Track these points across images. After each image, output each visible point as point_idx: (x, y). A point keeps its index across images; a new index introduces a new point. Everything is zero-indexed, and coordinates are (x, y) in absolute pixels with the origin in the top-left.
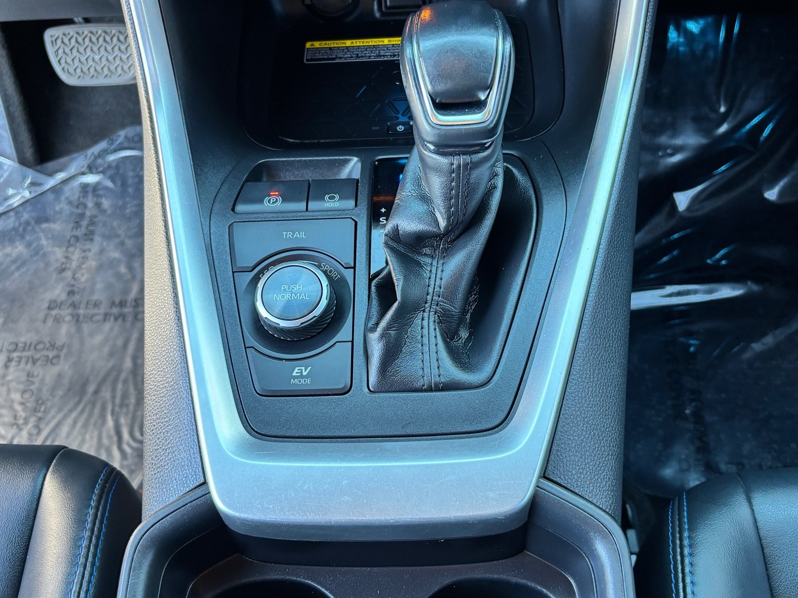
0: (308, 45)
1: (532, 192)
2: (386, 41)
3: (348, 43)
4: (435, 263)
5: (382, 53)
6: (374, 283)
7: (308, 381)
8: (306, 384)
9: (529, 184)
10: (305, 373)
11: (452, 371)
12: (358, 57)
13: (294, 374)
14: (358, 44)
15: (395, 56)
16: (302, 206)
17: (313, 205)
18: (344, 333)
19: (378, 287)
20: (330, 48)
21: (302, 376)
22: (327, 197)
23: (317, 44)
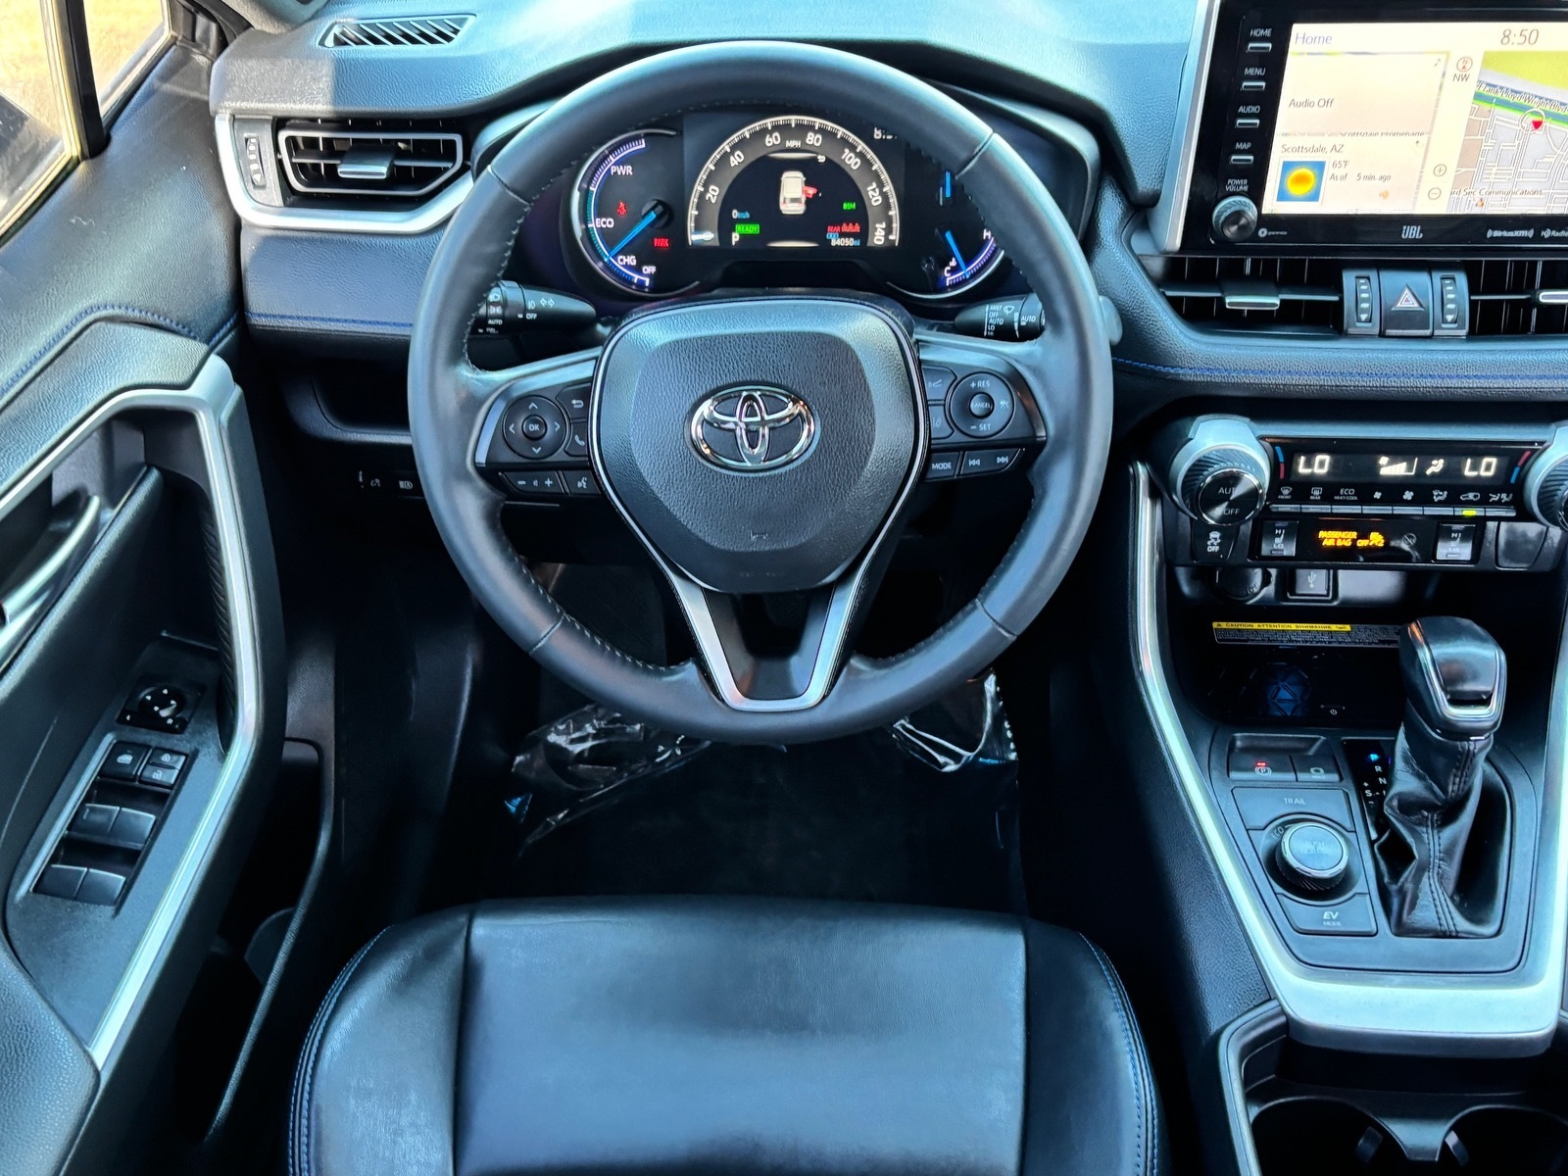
0: (1215, 625)
1: (1498, 778)
2: (1293, 626)
3: (1255, 626)
4: (1430, 831)
5: (1293, 638)
6: (1376, 846)
7: (1339, 924)
8: (1338, 926)
9: (1494, 771)
10: (1334, 917)
11: (1463, 924)
12: (1269, 640)
13: (1325, 917)
14: (1265, 628)
15: (1307, 642)
16: (1291, 776)
17: (1302, 776)
18: (1360, 886)
19: (1379, 848)
20: (1239, 630)
21: (1331, 920)
22: (1312, 770)
23: (1224, 625)
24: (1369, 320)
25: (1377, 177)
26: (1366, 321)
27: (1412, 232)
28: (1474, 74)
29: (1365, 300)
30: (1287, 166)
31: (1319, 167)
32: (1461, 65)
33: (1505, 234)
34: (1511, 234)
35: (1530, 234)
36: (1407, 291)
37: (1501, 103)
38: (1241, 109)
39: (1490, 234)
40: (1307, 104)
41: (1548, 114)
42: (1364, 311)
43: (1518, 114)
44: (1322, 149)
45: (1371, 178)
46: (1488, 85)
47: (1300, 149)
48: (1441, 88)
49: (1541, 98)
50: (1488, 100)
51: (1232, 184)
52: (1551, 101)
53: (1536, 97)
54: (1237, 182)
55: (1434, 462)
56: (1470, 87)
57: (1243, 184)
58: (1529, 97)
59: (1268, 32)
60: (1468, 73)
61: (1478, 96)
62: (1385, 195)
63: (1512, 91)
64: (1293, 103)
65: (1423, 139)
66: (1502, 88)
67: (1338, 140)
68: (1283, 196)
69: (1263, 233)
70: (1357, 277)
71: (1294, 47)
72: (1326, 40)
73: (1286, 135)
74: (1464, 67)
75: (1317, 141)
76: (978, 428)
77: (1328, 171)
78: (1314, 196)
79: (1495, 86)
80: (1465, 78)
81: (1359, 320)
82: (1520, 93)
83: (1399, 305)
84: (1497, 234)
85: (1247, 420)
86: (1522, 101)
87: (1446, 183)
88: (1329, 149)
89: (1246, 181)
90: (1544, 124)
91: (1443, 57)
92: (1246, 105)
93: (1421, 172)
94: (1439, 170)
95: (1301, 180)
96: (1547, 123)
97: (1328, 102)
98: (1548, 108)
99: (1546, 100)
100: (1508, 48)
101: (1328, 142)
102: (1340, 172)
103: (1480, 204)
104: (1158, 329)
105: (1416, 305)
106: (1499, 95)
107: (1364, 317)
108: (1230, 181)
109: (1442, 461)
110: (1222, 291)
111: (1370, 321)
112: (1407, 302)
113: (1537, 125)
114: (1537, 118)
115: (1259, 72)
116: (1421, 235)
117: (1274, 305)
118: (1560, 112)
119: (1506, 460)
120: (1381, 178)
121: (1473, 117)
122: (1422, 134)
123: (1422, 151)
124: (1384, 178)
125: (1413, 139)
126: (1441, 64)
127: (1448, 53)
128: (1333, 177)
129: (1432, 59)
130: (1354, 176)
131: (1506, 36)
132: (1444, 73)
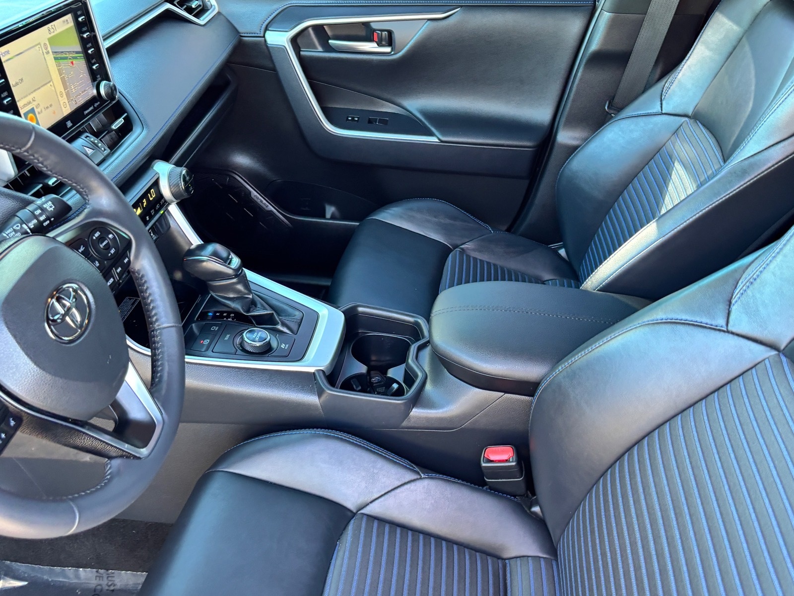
6: (258, 326)
17: (214, 333)
22: (213, 329)
25: (49, 106)
27: (68, 123)
28: (49, 49)
30: (25, 115)
31: (32, 111)
33: (88, 111)
35: (92, 107)
37: (61, 58)
38: (2, 96)
40: (17, 84)
41: (73, 58)
43: (67, 61)
45: (47, 108)
46: (55, 52)
47: (25, 105)
48: (45, 59)
49: (68, 52)
50: (58, 59)
52: (71, 52)
55: (144, 201)
56: (52, 56)
58: (65, 53)
61: (56, 59)
62: (54, 113)
63: (61, 52)
64: (13, 85)
65: (51, 83)
66: (58, 52)
67: (32, 96)
72: (8, 52)
73: (19, 100)
74: (46, 48)
75: (27, 99)
76: (111, 253)
77: (36, 111)
80: (49, 52)
82: (63, 52)
84: (86, 112)
86: (65, 56)
87: (65, 98)
88: (32, 102)
90: (74, 62)
91: (39, 46)
92: (3, 93)
93: (58, 98)
94: (61, 94)
95: (31, 119)
97: (22, 80)
98: (71, 55)
100: (52, 35)
101: (30, 98)
102: (39, 110)
103: (76, 102)
106: (59, 56)
112: (88, 151)
113: (72, 63)
114: (71, 61)
116: (72, 124)
118: (74, 55)
121: (58, 68)
122: (50, 82)
123: (53, 88)
124: (51, 106)
125: (49, 85)
126: (40, 49)
127: (39, 44)
128: (39, 113)
129: (37, 48)
130: (43, 110)
131: (49, 30)
132: (43, 53)
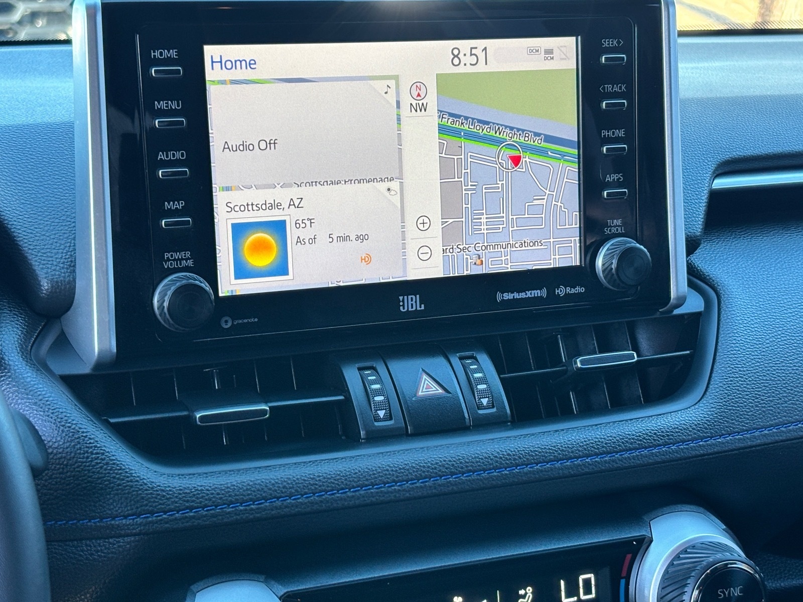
24: (389, 417)
25: (353, 237)
26: (384, 420)
27: (411, 303)
28: (432, 100)
29: (378, 393)
30: (239, 230)
31: (279, 228)
32: (415, 94)
33: (516, 295)
34: (522, 295)
35: (542, 293)
36: (425, 377)
37: (470, 136)
38: (161, 156)
39: (499, 297)
40: (245, 147)
41: (526, 148)
42: (379, 406)
43: (494, 148)
44: (278, 206)
45: (345, 238)
46: (451, 115)
47: (247, 207)
48: (399, 119)
49: (512, 129)
50: (456, 133)
51: (172, 258)
52: (523, 131)
53: (506, 127)
54: (177, 255)
55: (522, 592)
56: (431, 119)
57: (185, 257)
58: (499, 128)
59: (173, 53)
60: (424, 101)
61: (442, 129)
62: (367, 259)
63: (480, 121)
64: (226, 147)
65: (395, 185)
66: (466, 118)
67: (294, 193)
68: (242, 271)
69: (227, 323)
70: (360, 369)
71: (211, 74)
72: (251, 64)
73: (228, 189)
74: (419, 95)
75: (269, 196)
77: (292, 233)
78: (281, 269)
79: (459, 116)
80: (424, 108)
81: (377, 419)
82: (487, 123)
83: (420, 393)
84: (508, 296)
85: (262, 578)
86: (492, 133)
87: (435, 237)
88: (285, 205)
89: (188, 254)
90: (523, 159)
91: (392, 83)
92: (166, 150)
93: (403, 227)
94: (423, 223)
95: (260, 247)
96: (526, 158)
97: (272, 144)
98: (522, 140)
99: (518, 130)
100: (461, 69)
101: (282, 195)
102: (306, 234)
103: (478, 262)
104: (107, 464)
105: (440, 391)
106: (466, 127)
107: (381, 413)
108: (167, 255)
109: (529, 590)
110: (187, 409)
111: (391, 419)
112: (427, 388)
113: (516, 160)
114: (515, 153)
115: (174, 105)
116: (423, 308)
117: (264, 412)
118: (536, 143)
119: (606, 571)
120: (358, 237)
121: (443, 155)
122: (392, 179)
123: (396, 200)
124: (361, 238)
125: (383, 186)
126: (392, 91)
127: (396, 78)
128: (299, 240)
129: (380, 85)
130: (323, 239)
131: (455, 56)
132: (398, 103)
